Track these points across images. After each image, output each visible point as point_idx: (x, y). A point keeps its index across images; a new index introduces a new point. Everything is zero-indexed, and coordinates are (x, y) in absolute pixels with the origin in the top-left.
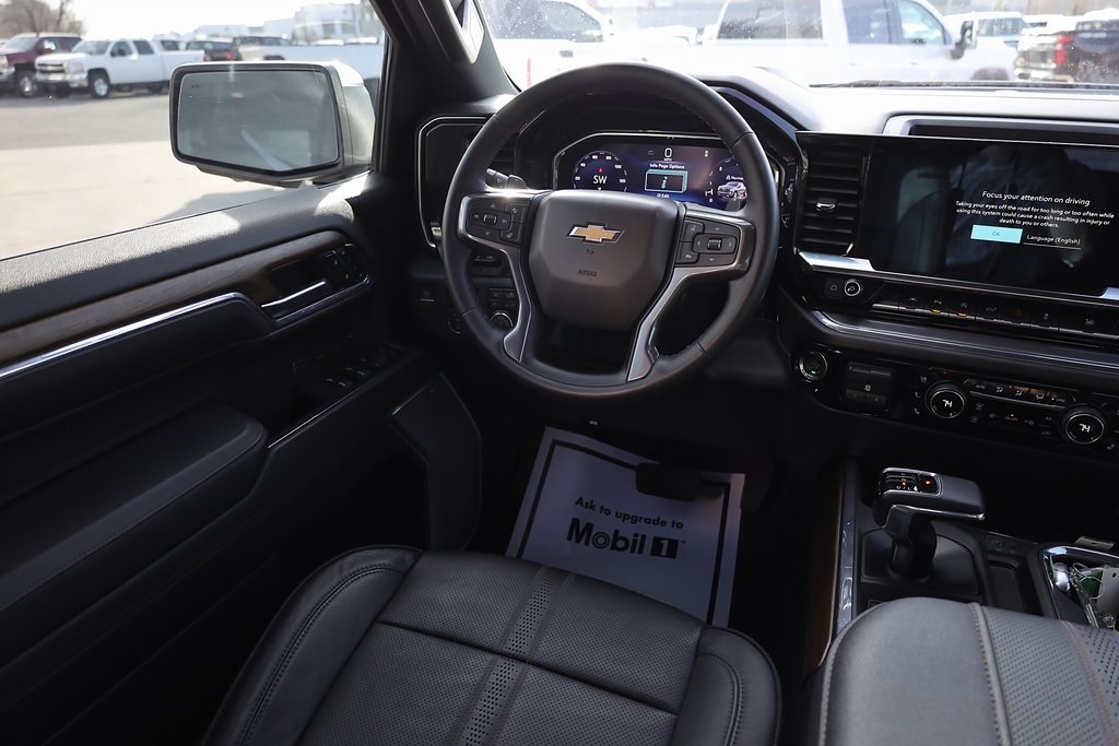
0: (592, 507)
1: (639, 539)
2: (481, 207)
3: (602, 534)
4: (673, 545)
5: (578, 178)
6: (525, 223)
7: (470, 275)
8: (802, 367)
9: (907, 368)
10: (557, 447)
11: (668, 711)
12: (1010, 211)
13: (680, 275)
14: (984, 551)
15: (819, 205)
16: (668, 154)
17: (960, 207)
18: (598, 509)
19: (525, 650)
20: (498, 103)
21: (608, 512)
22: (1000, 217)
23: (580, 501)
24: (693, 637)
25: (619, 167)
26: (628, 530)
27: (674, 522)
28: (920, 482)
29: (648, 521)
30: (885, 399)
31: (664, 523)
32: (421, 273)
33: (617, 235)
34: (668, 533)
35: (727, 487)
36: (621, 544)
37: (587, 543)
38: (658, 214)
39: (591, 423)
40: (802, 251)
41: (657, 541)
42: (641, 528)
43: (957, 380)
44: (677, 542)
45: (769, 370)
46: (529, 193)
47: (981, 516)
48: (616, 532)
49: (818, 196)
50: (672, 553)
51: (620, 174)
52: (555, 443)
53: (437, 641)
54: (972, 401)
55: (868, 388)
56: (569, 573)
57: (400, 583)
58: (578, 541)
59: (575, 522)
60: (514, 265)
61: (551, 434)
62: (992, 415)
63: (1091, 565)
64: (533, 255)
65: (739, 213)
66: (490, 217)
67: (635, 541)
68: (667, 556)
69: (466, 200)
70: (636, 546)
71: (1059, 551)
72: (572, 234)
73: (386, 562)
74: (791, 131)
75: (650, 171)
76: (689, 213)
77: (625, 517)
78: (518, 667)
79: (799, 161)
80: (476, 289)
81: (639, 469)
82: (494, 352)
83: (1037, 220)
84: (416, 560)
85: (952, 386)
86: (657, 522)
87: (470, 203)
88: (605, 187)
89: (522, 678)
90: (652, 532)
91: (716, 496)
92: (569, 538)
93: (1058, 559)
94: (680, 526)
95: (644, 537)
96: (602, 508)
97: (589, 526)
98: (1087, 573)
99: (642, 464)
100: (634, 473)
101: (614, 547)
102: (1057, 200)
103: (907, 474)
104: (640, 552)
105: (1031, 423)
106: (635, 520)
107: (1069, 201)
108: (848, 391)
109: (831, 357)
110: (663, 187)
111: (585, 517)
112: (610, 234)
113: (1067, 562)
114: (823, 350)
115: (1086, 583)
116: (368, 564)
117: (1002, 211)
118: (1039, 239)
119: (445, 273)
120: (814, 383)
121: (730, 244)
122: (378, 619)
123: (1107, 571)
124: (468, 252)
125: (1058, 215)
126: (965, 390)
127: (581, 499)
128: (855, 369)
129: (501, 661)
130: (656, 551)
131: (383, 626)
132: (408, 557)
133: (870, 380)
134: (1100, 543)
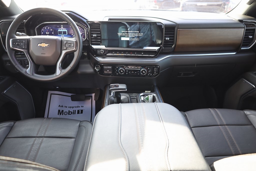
0: (63, 107)
1: (74, 111)
2: (15, 41)
3: (66, 112)
4: (82, 111)
5: (42, 33)
6: (27, 44)
7: (16, 58)
8: (96, 68)
9: (114, 66)
10: (52, 95)
11: (74, 138)
12: (127, 34)
13: (64, 52)
14: (130, 97)
15: (93, 36)
16: (62, 26)
17: (118, 34)
18: (64, 107)
19: (42, 135)
20: (16, 17)
21: (66, 107)
22: (125, 36)
23: (59, 106)
24: (78, 124)
25: (51, 30)
26: (71, 110)
27: (81, 106)
28: (116, 86)
29: (76, 107)
30: (111, 72)
31: (79, 107)
32: (5, 58)
33: (48, 45)
34: (80, 109)
35: (92, 97)
36: (70, 113)
37: (63, 115)
38: (57, 40)
39: (57, 88)
40: (92, 45)
41: (78, 111)
42: (74, 109)
43: (123, 67)
44: (83, 110)
45: (90, 70)
46: (28, 37)
47: (126, 90)
48: (69, 111)
49: (93, 34)
50: (82, 112)
51: (52, 31)
52: (51, 94)
53: (21, 138)
54: (126, 70)
55: (108, 71)
56: (52, 118)
57: (11, 128)
58: (60, 114)
59: (59, 111)
60: (26, 54)
61: (50, 92)
62: (130, 72)
63: (147, 95)
64: (30, 51)
65: (74, 38)
66: (18, 43)
67: (73, 112)
68: (81, 113)
69: (11, 40)
70: (74, 113)
71: (142, 94)
72: (38, 46)
73: (6, 125)
74: (85, 21)
75: (59, 31)
76: (64, 39)
77: (71, 107)
78: (41, 139)
79: (88, 27)
80: (18, 60)
81: (71, 96)
82: (25, 74)
83: (131, 36)
84: (14, 123)
85: (122, 68)
86: (78, 107)
87: (12, 41)
88: (49, 35)
89: (42, 140)
90: (77, 109)
91: (90, 99)
92: (58, 114)
93: (142, 96)
94: (83, 107)
95: (75, 111)
96: (65, 106)
97: (63, 111)
98: (147, 97)
99: (71, 95)
100: (70, 97)
101: (69, 114)
102: (134, 32)
103: (114, 85)
104: (75, 114)
105: (136, 73)
106: (73, 107)
107: (136, 32)
108: (105, 72)
109: (101, 66)
110: (62, 34)
111: (61, 109)
112: (47, 45)
113: (143, 96)
114: (99, 65)
115: (146, 99)
116: (1, 127)
117: (125, 34)
118: (132, 39)
119: (9, 58)
120: (98, 72)
121: (72, 45)
122: (6, 138)
123: (149, 96)
124: (14, 52)
125: (134, 34)
126: (124, 68)
127: (60, 105)
128: (105, 67)
129: (37, 138)
130: (78, 113)
131: (7, 139)
132: (12, 123)
133: (108, 69)
134: (149, 92)
